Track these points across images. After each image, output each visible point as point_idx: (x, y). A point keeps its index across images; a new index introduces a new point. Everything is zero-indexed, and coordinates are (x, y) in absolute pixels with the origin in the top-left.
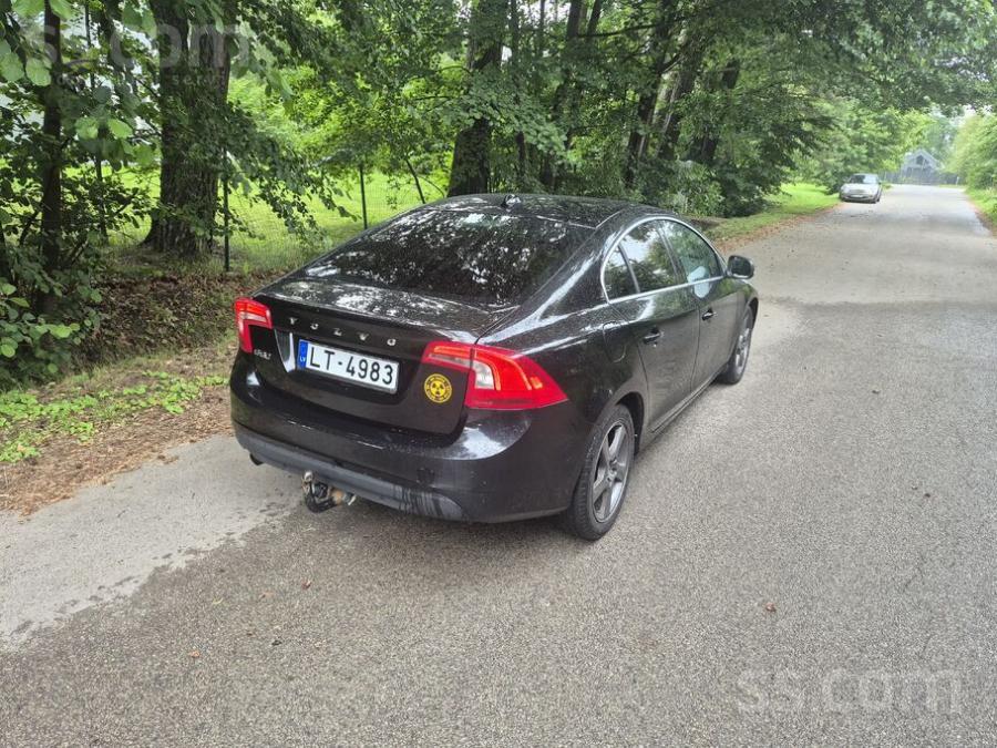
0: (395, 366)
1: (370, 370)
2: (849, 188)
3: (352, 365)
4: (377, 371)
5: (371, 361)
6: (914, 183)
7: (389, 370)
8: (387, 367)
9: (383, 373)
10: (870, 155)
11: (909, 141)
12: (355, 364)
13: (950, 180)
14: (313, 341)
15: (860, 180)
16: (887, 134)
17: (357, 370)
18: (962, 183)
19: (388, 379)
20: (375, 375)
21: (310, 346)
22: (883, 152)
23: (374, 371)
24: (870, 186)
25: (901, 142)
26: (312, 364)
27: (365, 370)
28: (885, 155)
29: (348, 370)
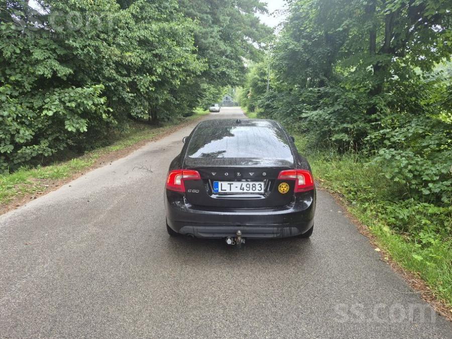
0: (263, 184)
1: (251, 187)
2: (212, 108)
3: (243, 186)
4: (255, 187)
5: (251, 183)
6: (227, 106)
7: (260, 185)
8: (259, 184)
9: (258, 187)
10: (214, 98)
11: (223, 93)
12: (244, 186)
13: (237, 105)
14: (221, 181)
15: (213, 106)
16: (217, 91)
17: (245, 188)
18: (240, 106)
19: (260, 189)
20: (254, 189)
21: (220, 183)
22: (217, 97)
23: (253, 187)
24: (216, 107)
25: (222, 94)
26: (222, 190)
27: (249, 187)
28: (218, 98)
29: (241, 189)
